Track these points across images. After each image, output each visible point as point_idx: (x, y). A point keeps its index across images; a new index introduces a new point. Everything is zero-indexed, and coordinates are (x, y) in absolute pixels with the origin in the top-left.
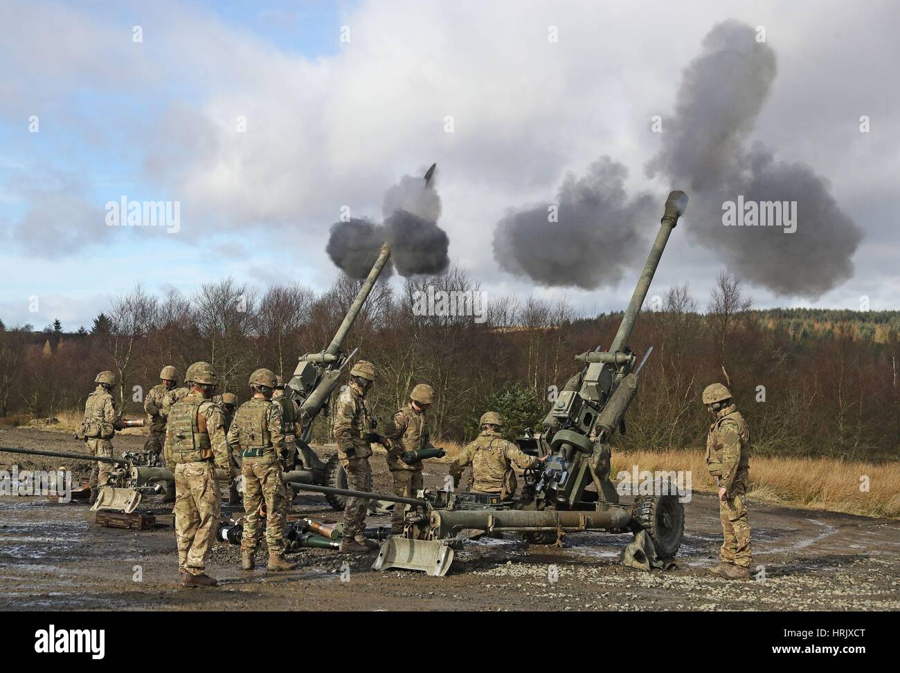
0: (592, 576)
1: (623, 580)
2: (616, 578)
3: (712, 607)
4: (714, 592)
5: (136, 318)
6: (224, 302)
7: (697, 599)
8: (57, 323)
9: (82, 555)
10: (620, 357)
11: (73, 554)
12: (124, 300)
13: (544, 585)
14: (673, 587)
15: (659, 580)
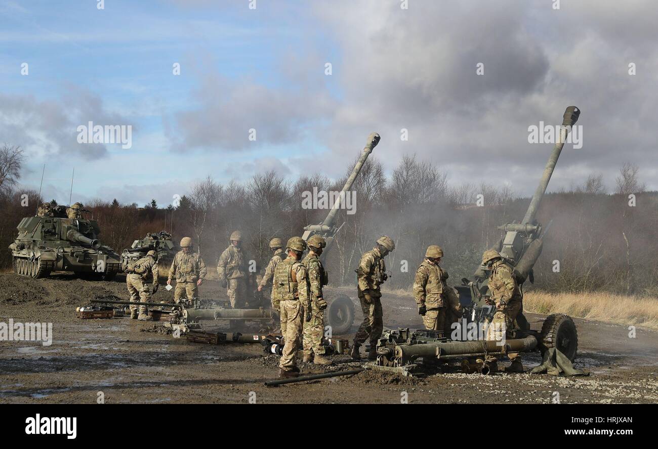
0: (525, 380)
1: (547, 382)
2: (542, 381)
3: (609, 401)
4: (611, 391)
5: (208, 199)
6: (269, 187)
7: (599, 396)
8: (154, 202)
9: (179, 360)
10: (529, 227)
11: (173, 359)
12: (199, 187)
13: (491, 385)
14: (582, 387)
15: (572, 383)
